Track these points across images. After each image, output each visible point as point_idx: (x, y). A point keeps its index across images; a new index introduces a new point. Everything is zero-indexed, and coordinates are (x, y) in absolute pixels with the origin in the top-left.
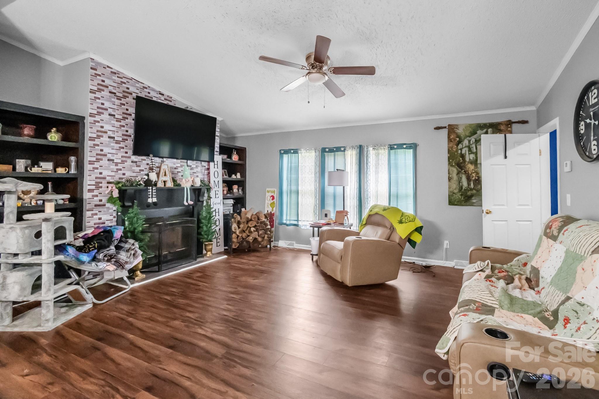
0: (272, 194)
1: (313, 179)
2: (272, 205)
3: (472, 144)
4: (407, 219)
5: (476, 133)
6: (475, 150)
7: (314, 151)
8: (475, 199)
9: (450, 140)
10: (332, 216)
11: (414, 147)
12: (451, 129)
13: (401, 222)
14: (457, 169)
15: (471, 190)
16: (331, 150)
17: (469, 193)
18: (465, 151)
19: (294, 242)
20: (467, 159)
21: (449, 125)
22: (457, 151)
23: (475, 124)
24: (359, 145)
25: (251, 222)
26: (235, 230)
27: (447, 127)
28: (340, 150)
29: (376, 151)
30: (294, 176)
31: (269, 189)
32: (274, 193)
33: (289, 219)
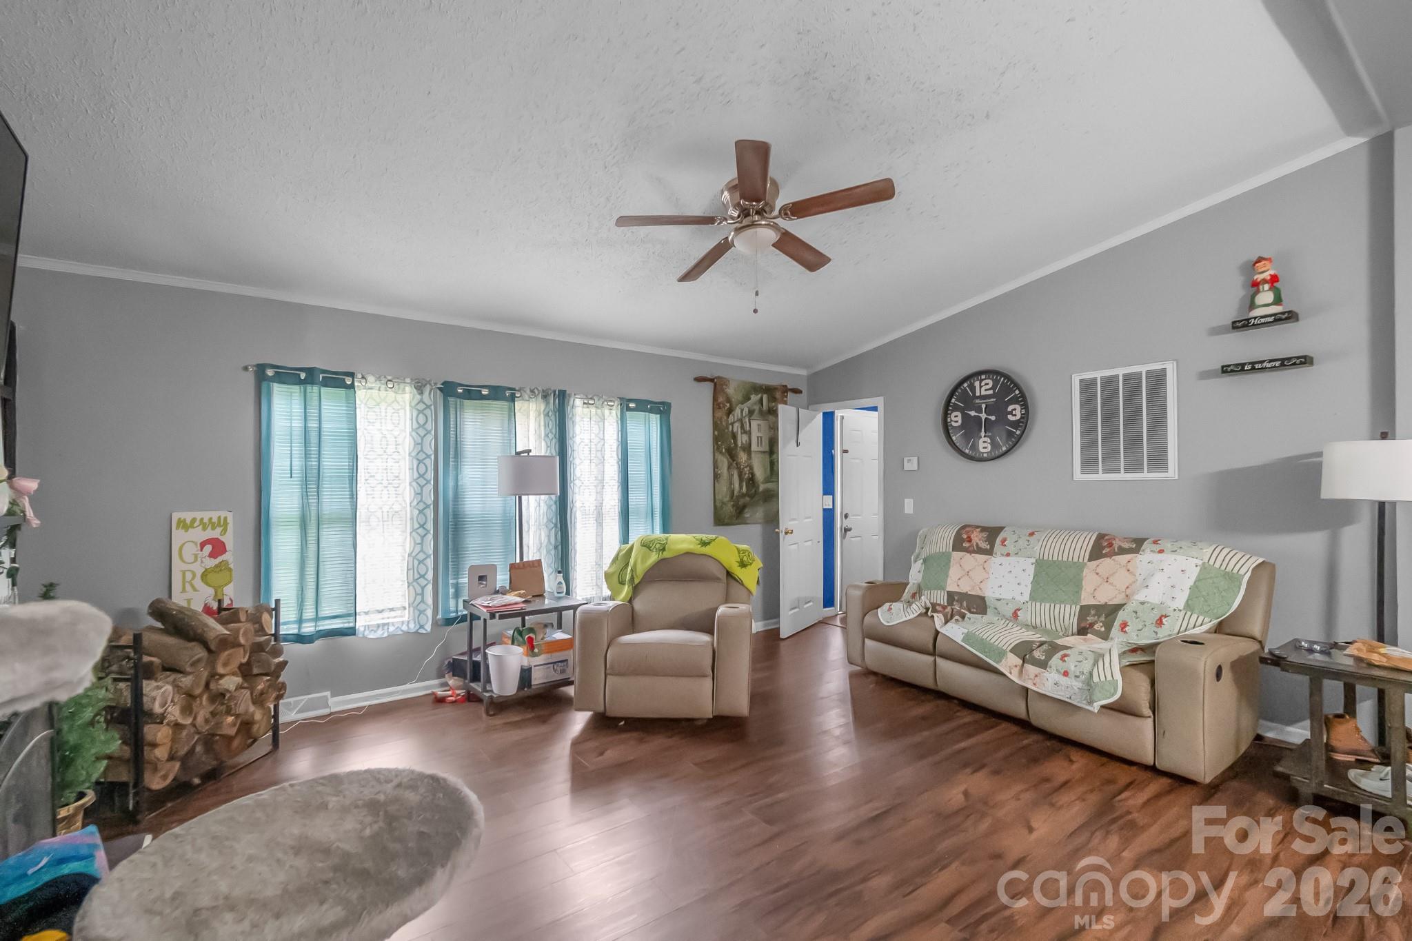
0: (216, 534)
2: (215, 577)
3: (746, 416)
5: (749, 399)
6: (748, 429)
7: (409, 389)
9: (716, 405)
11: (662, 409)
12: (717, 384)
14: (728, 460)
15: (743, 496)
16: (472, 393)
17: (741, 502)
18: (737, 426)
19: (328, 693)
20: (739, 443)
21: (717, 377)
22: (727, 426)
23: (749, 383)
24: (559, 391)
27: (714, 380)
28: (503, 395)
29: (593, 410)
30: (333, 462)
31: (188, 516)
32: (219, 530)
33: (309, 613)
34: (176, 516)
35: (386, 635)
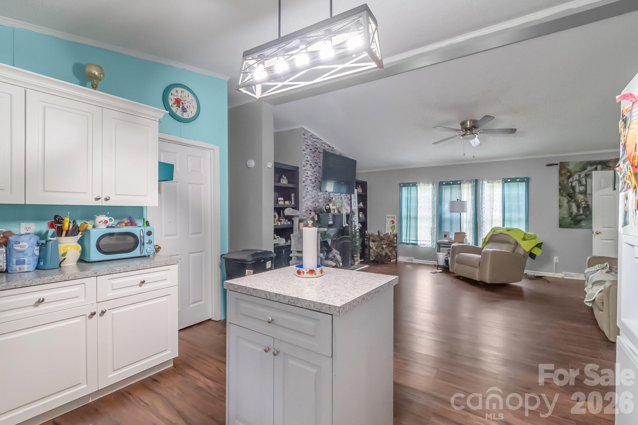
0: (392, 219)
1: (431, 207)
2: (393, 228)
3: (582, 178)
4: (530, 237)
5: (586, 169)
6: (584, 183)
7: (431, 185)
8: (584, 223)
9: (561, 175)
10: (452, 237)
11: (527, 180)
12: (563, 166)
13: (524, 239)
14: (567, 199)
15: (581, 215)
16: (448, 184)
17: (579, 218)
18: (575, 183)
19: (413, 258)
20: (577, 191)
21: (561, 163)
22: (568, 184)
24: (475, 179)
25: (383, 241)
26: (373, 246)
27: (559, 164)
28: (456, 183)
29: (491, 184)
30: (413, 204)
31: (389, 215)
32: (393, 219)
33: (408, 239)
34: (387, 215)
35: (424, 247)
